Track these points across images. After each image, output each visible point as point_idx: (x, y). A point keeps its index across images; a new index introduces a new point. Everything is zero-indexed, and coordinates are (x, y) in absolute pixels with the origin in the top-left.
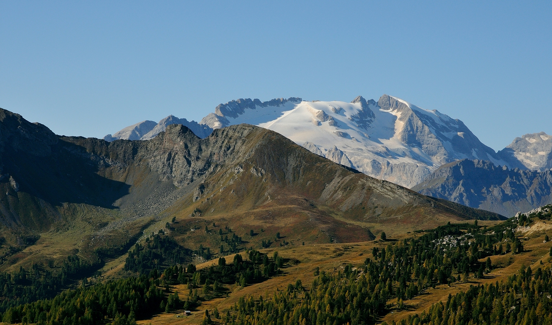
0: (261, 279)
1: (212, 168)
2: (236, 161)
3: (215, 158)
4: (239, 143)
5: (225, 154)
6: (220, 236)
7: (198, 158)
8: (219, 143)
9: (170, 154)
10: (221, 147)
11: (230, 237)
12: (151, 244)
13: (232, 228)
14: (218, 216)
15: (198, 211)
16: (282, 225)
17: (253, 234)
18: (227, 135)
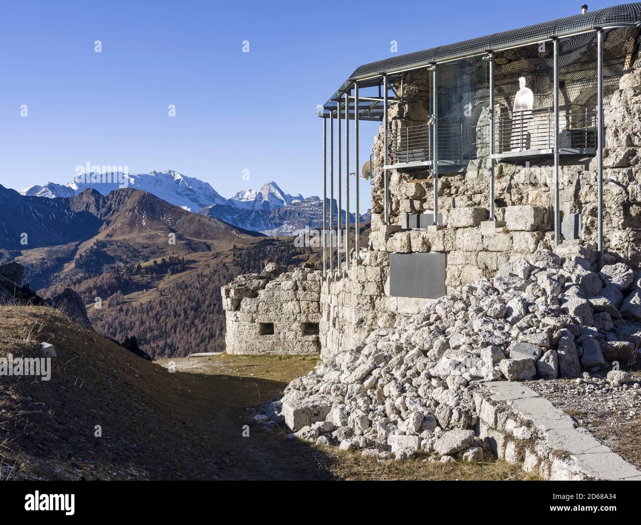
0: (178, 272)
1: (111, 212)
2: (125, 208)
3: (113, 206)
4: (126, 198)
5: (119, 205)
6: (125, 249)
7: (103, 207)
8: (115, 199)
9: (87, 205)
10: (116, 200)
11: (131, 249)
12: (88, 254)
13: (131, 244)
14: (121, 238)
15: (108, 235)
16: (159, 242)
17: (144, 248)
18: (119, 194)
